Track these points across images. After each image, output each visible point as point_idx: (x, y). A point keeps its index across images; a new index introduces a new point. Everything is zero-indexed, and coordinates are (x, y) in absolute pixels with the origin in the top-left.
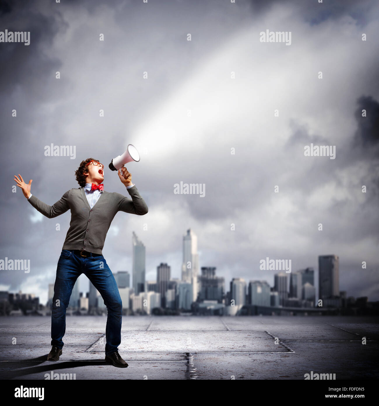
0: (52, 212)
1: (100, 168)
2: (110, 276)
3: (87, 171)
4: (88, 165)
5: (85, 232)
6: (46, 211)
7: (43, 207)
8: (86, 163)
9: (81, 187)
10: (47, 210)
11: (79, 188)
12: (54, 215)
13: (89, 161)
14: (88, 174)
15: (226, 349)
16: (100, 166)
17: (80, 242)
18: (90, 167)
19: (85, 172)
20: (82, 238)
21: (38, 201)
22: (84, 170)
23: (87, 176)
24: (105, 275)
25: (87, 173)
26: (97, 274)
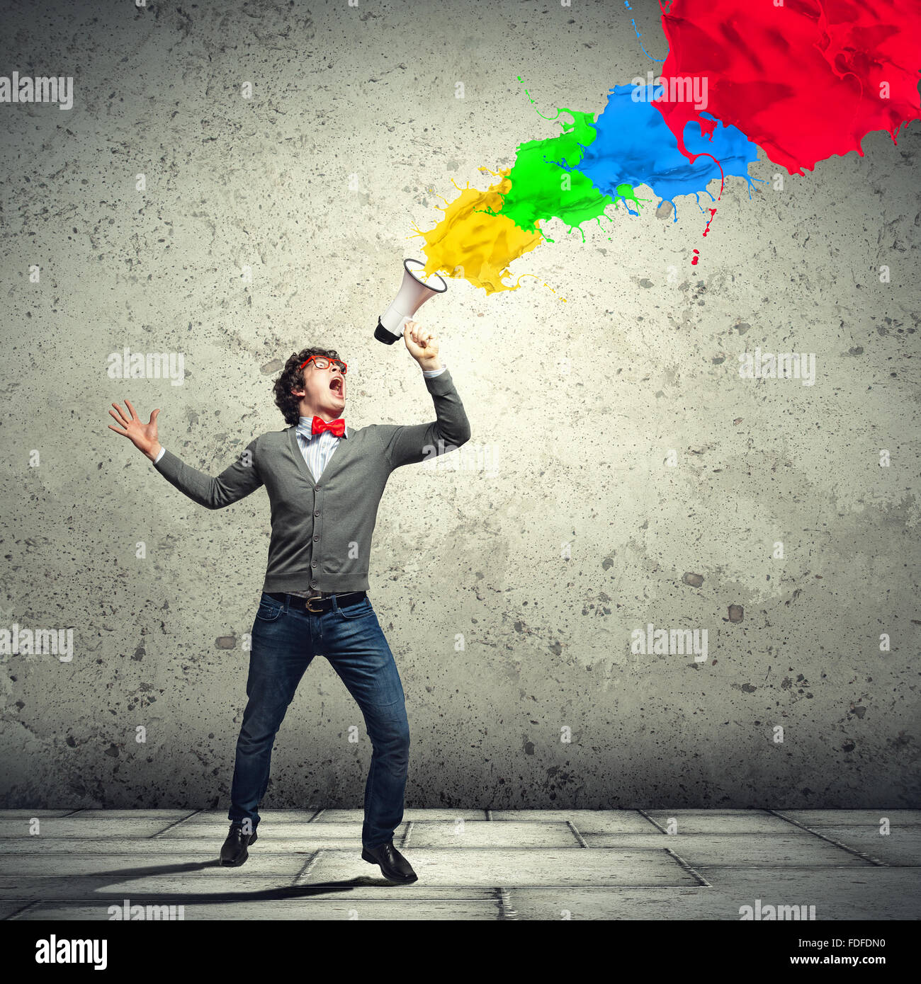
0: (216, 496)
1: (335, 375)
2: (384, 667)
3: (302, 384)
4: (304, 368)
5: (312, 544)
6: (201, 494)
7: (192, 483)
8: (298, 364)
9: (288, 426)
10: (204, 492)
11: (285, 430)
12: (222, 502)
13: (307, 357)
14: (303, 394)
15: (575, 882)
16: (334, 370)
17: (302, 570)
18: (308, 373)
19: (297, 386)
20: (306, 561)
21: (181, 465)
22: (292, 381)
23: (302, 398)
24: (371, 665)
25: (299, 391)
26: (349, 661)
